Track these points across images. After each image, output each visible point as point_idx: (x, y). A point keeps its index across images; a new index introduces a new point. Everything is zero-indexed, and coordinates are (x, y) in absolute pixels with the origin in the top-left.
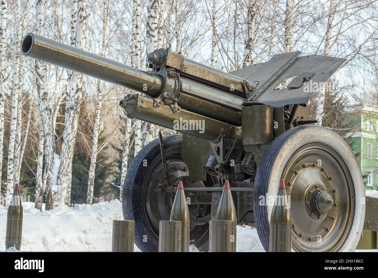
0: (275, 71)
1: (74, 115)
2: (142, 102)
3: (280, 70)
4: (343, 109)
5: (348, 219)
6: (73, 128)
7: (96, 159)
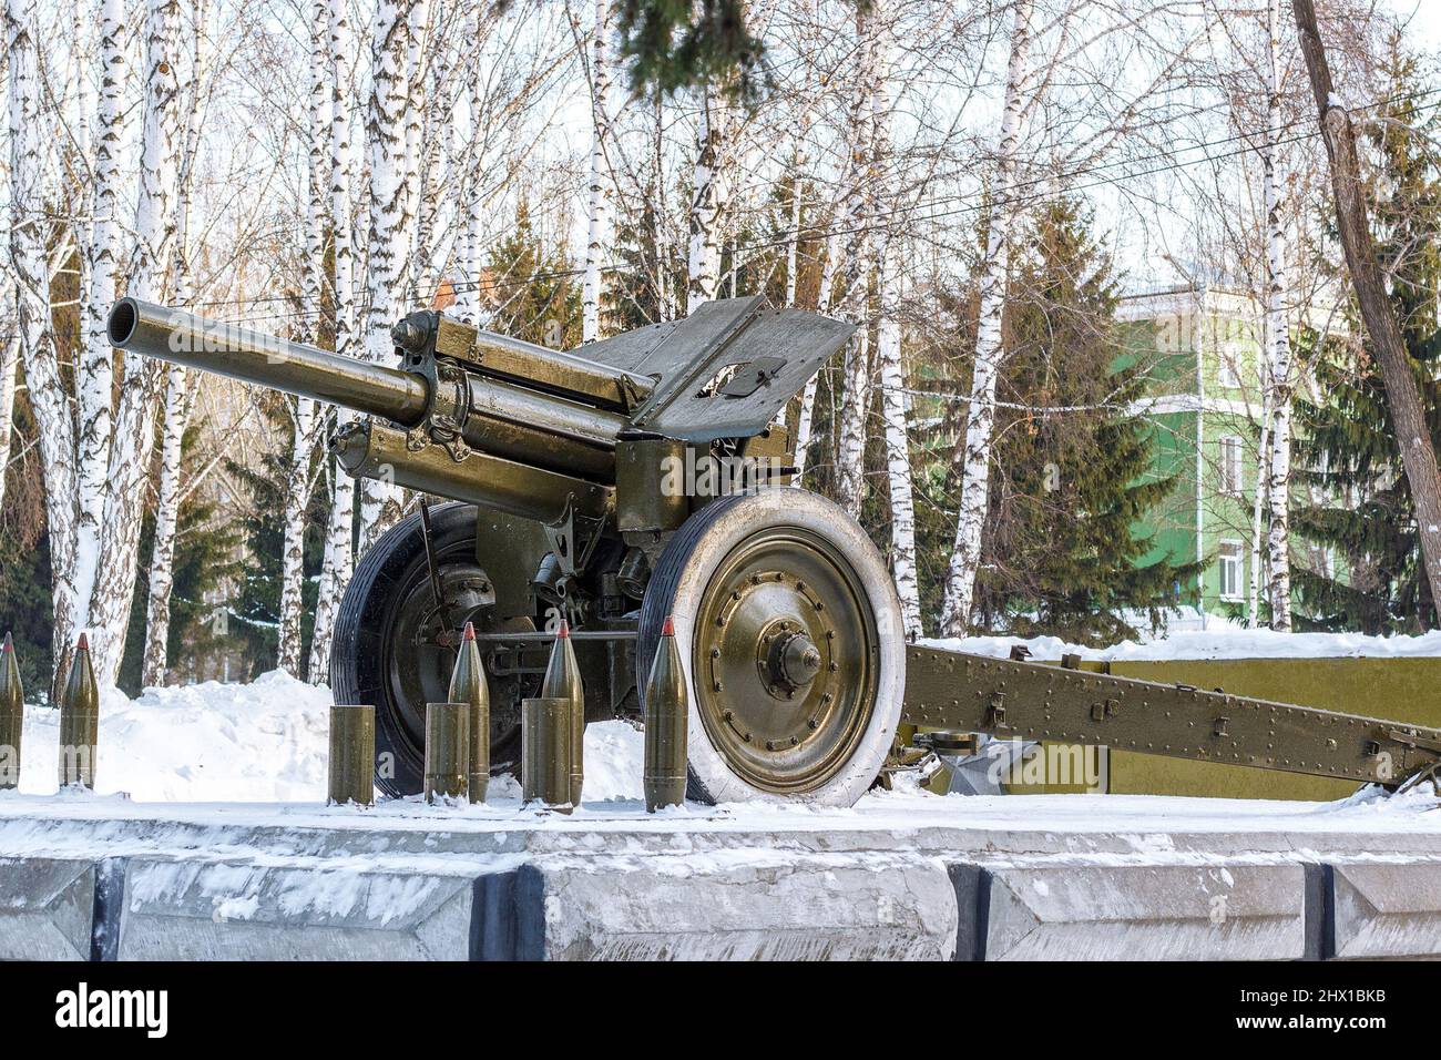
0: (701, 348)
1: (141, 404)
2: (381, 439)
3: (711, 345)
4: (1113, 310)
5: (863, 699)
6: (139, 445)
7: (174, 524)
